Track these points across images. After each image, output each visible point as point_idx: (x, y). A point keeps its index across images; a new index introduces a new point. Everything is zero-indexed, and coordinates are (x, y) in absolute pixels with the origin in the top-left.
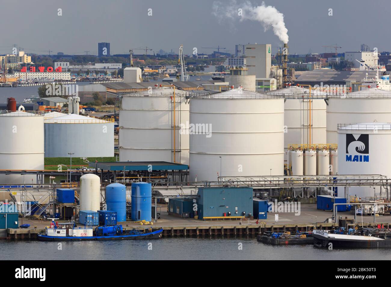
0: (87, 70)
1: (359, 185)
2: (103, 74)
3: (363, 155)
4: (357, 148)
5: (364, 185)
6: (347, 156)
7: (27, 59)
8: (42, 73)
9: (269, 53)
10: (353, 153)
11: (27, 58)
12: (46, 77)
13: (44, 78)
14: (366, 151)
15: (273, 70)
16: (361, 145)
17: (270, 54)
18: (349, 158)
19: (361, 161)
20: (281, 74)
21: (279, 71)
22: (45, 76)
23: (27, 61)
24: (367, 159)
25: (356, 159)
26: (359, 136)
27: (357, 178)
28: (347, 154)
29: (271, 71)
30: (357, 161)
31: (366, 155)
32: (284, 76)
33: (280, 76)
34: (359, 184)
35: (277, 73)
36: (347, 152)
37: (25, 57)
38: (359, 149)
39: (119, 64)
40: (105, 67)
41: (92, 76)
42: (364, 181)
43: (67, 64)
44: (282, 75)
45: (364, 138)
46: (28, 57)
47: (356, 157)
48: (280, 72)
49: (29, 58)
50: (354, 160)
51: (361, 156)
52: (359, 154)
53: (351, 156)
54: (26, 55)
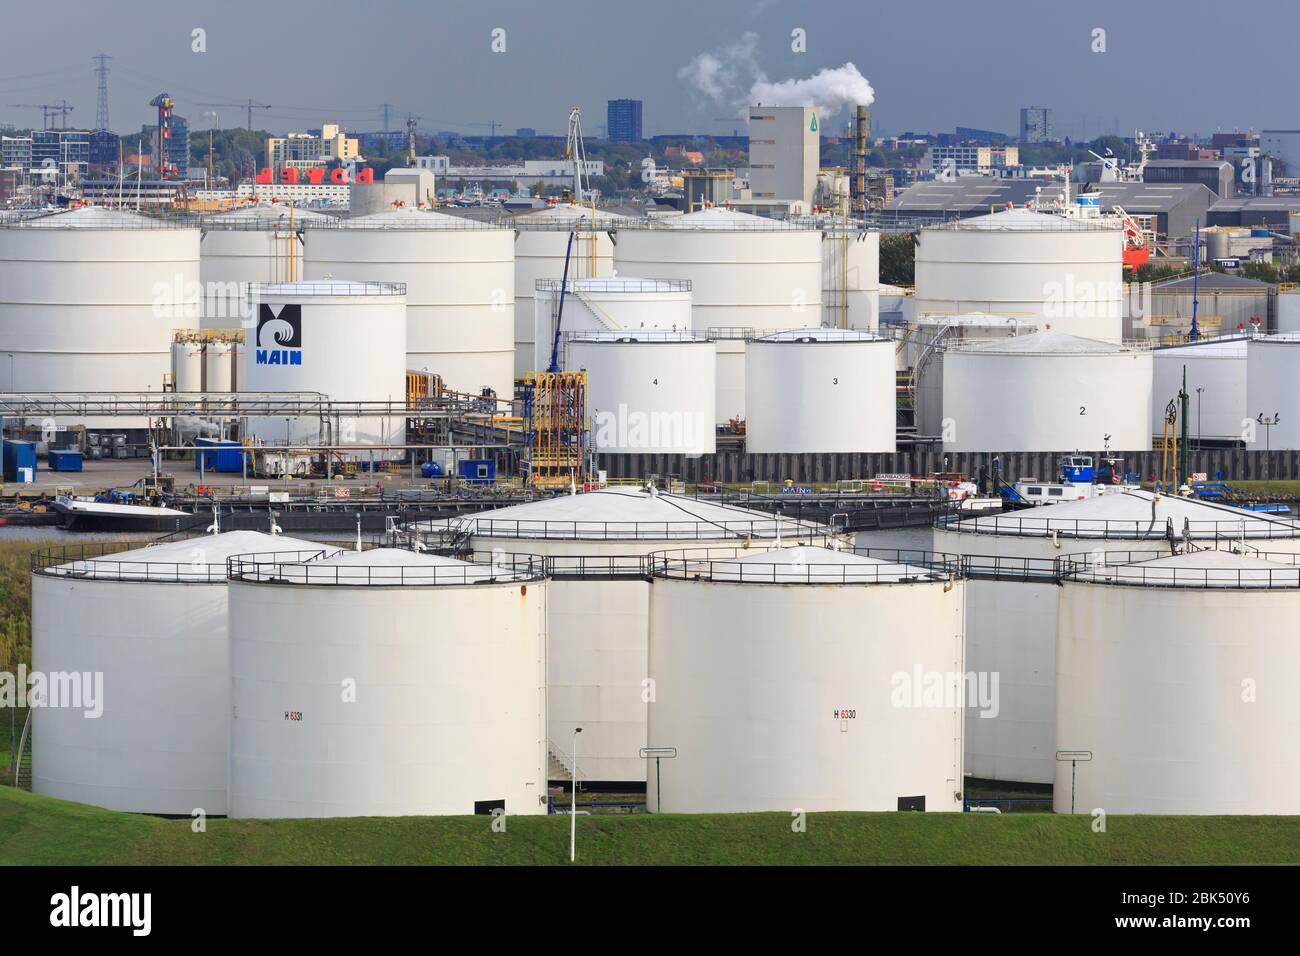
0: (458, 179)
1: (266, 414)
2: (507, 191)
3: (289, 349)
4: (277, 335)
5: (279, 414)
6: (258, 352)
7: (346, 148)
8: (317, 187)
9: (814, 130)
10: (270, 346)
11: (346, 143)
12: (327, 197)
13: (319, 201)
14: (296, 341)
15: (824, 179)
16: (285, 328)
17: (816, 135)
18: (261, 357)
19: (285, 362)
20: (846, 189)
21: (839, 181)
22: (324, 196)
23: (346, 154)
24: (296, 359)
25: (276, 358)
26: (282, 307)
27: (263, 398)
28: (259, 348)
29: (819, 182)
30: (278, 363)
31: (296, 349)
32: (855, 194)
33: (842, 197)
34: (267, 412)
35: (834, 187)
36: (259, 344)
37: (339, 141)
38: (282, 337)
39: (594, 163)
40: (554, 172)
41: (471, 196)
42: (279, 406)
43: (442, 161)
44: (848, 193)
45: (292, 314)
46: (349, 141)
47: (276, 353)
48: (843, 184)
49: (354, 144)
50: (271, 362)
51: (285, 353)
52: (281, 348)
53: (265, 352)
54: (342, 137)
